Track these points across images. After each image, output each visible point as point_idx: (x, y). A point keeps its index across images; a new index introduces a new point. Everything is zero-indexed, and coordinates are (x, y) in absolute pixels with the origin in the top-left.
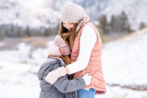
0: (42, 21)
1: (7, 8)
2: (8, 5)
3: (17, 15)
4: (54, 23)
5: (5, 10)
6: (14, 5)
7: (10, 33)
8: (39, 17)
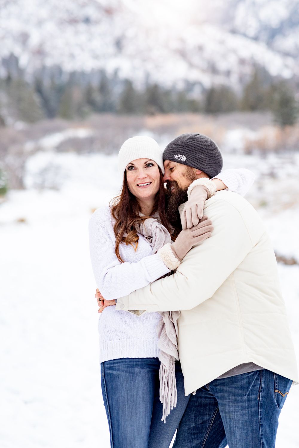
0: (191, 65)
1: (87, 20)
2: (91, 12)
3: (119, 44)
4: (228, 73)
5: (82, 27)
6: (109, 12)
7: (98, 97)
8: (183, 54)
